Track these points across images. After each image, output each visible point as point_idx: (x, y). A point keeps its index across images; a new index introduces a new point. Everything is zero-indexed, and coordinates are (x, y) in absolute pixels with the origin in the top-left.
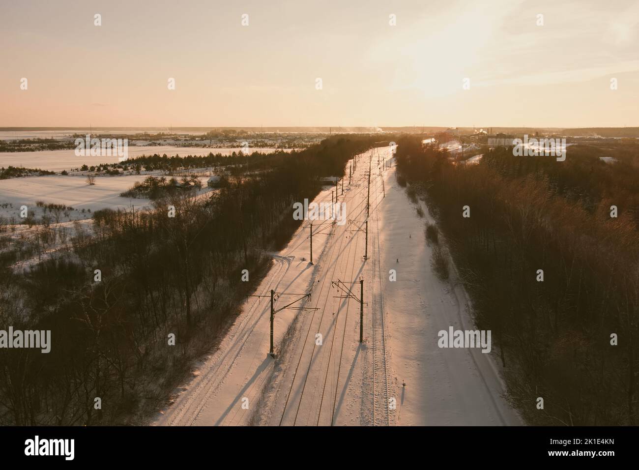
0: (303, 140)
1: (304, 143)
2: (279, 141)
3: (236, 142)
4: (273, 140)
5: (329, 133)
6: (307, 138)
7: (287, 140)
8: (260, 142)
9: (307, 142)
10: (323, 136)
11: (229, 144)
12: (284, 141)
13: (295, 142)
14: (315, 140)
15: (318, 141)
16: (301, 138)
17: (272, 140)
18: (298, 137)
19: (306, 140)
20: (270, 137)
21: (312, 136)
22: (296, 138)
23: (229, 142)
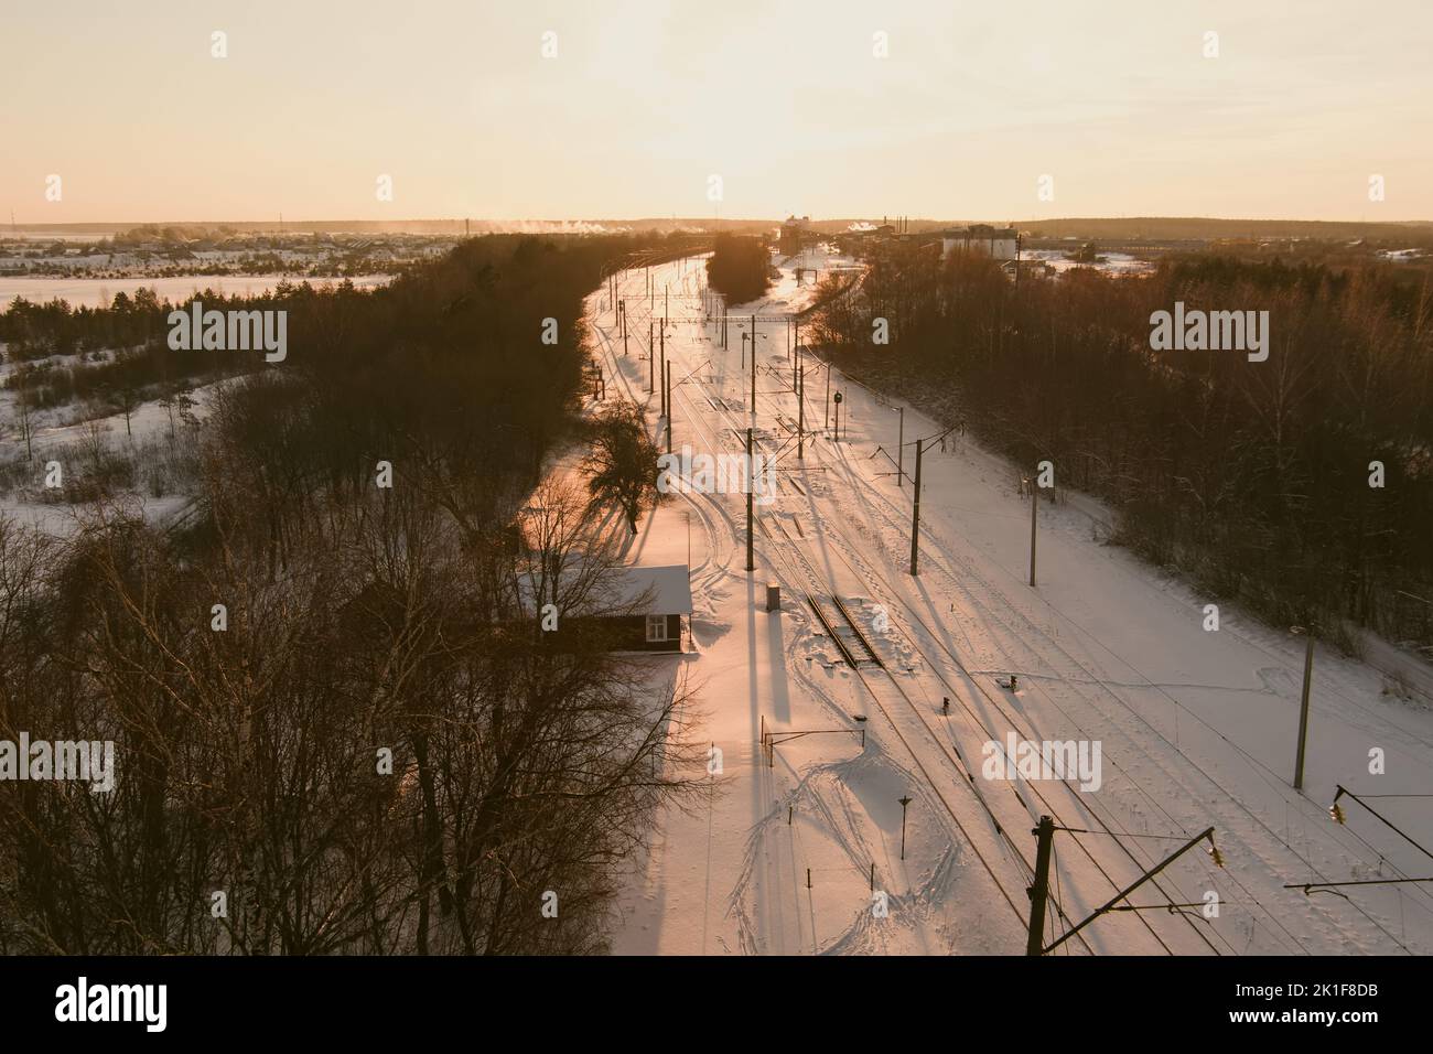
0: (392, 250)
1: (394, 258)
2: (324, 255)
3: (190, 257)
4: (306, 252)
5: (465, 233)
6: (405, 245)
7: (346, 252)
8: (264, 258)
9: (404, 256)
10: (450, 240)
11: (166, 265)
12: (339, 254)
13: (371, 257)
14: (427, 251)
15: (436, 252)
16: (387, 244)
17: (301, 251)
18: (377, 243)
19: (402, 250)
20: (296, 245)
21: (419, 241)
22: (372, 244)
23: (170, 258)
